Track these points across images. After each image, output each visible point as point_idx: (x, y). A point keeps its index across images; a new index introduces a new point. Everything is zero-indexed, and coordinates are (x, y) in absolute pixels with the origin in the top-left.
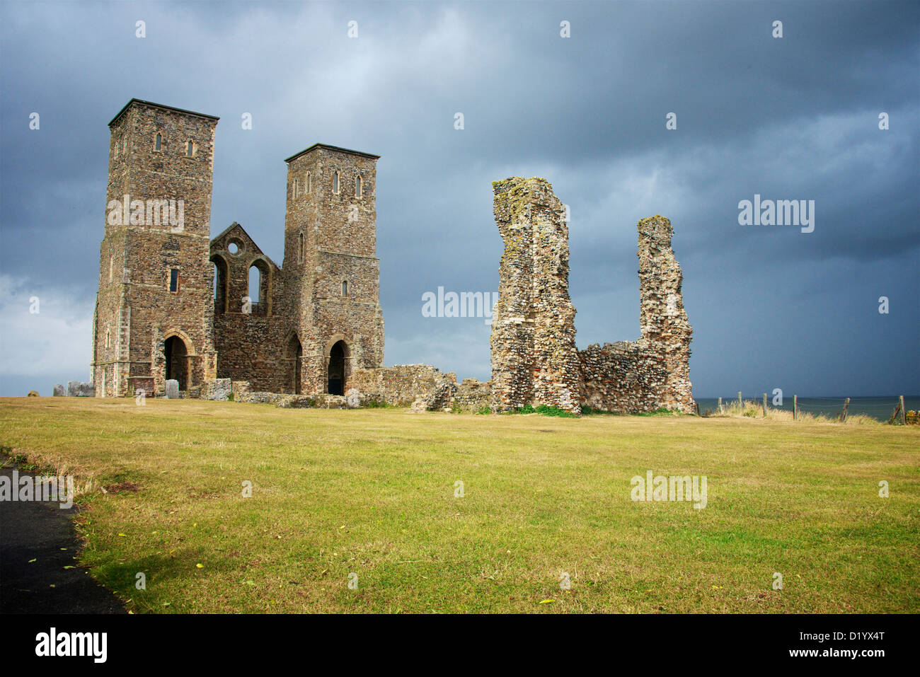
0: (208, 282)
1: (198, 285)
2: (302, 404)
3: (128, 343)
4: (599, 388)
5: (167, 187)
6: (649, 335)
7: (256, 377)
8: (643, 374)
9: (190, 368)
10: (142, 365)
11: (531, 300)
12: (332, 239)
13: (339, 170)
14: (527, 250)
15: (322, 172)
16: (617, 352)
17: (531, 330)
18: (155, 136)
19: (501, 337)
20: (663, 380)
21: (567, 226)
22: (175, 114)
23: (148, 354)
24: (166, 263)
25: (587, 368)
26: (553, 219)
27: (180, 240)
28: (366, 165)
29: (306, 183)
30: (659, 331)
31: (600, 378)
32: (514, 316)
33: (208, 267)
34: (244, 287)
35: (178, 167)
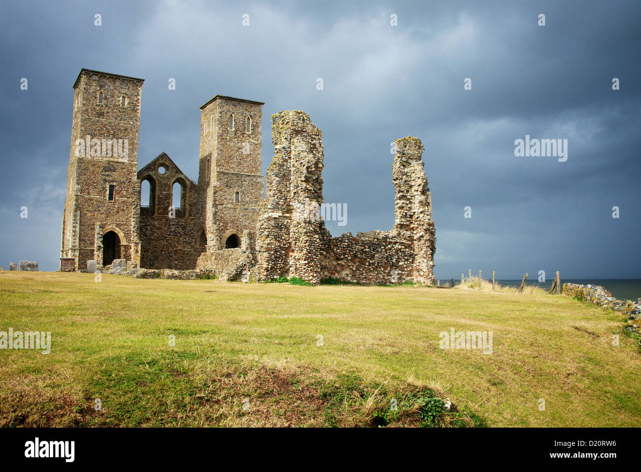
0: (136, 193)
1: (129, 196)
2: (150, 275)
3: (78, 236)
4: (350, 266)
5: (107, 129)
6: (399, 226)
7: (177, 260)
8: (392, 256)
9: (123, 253)
10: (88, 251)
11: (288, 200)
12: (228, 163)
13: (234, 113)
14: (285, 163)
15: (220, 115)
16: (367, 238)
17: (287, 222)
18: (98, 94)
19: (262, 227)
20: (411, 260)
21: (322, 146)
22: (112, 78)
23: (92, 244)
24: (105, 181)
25: (338, 251)
26: (310, 141)
27: (116, 165)
28: (255, 109)
29: (211, 123)
30: (408, 223)
31: (349, 258)
32: (273, 212)
33: (136, 183)
34: (169, 197)
35: (115, 115)
